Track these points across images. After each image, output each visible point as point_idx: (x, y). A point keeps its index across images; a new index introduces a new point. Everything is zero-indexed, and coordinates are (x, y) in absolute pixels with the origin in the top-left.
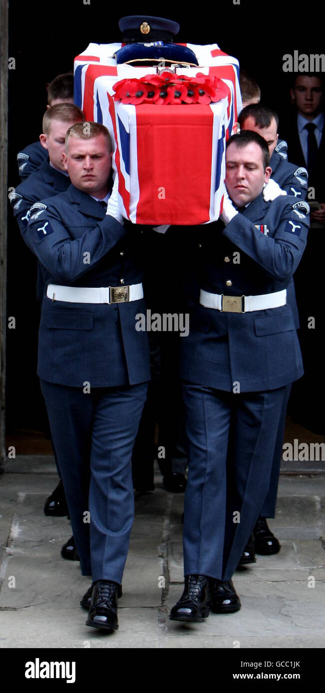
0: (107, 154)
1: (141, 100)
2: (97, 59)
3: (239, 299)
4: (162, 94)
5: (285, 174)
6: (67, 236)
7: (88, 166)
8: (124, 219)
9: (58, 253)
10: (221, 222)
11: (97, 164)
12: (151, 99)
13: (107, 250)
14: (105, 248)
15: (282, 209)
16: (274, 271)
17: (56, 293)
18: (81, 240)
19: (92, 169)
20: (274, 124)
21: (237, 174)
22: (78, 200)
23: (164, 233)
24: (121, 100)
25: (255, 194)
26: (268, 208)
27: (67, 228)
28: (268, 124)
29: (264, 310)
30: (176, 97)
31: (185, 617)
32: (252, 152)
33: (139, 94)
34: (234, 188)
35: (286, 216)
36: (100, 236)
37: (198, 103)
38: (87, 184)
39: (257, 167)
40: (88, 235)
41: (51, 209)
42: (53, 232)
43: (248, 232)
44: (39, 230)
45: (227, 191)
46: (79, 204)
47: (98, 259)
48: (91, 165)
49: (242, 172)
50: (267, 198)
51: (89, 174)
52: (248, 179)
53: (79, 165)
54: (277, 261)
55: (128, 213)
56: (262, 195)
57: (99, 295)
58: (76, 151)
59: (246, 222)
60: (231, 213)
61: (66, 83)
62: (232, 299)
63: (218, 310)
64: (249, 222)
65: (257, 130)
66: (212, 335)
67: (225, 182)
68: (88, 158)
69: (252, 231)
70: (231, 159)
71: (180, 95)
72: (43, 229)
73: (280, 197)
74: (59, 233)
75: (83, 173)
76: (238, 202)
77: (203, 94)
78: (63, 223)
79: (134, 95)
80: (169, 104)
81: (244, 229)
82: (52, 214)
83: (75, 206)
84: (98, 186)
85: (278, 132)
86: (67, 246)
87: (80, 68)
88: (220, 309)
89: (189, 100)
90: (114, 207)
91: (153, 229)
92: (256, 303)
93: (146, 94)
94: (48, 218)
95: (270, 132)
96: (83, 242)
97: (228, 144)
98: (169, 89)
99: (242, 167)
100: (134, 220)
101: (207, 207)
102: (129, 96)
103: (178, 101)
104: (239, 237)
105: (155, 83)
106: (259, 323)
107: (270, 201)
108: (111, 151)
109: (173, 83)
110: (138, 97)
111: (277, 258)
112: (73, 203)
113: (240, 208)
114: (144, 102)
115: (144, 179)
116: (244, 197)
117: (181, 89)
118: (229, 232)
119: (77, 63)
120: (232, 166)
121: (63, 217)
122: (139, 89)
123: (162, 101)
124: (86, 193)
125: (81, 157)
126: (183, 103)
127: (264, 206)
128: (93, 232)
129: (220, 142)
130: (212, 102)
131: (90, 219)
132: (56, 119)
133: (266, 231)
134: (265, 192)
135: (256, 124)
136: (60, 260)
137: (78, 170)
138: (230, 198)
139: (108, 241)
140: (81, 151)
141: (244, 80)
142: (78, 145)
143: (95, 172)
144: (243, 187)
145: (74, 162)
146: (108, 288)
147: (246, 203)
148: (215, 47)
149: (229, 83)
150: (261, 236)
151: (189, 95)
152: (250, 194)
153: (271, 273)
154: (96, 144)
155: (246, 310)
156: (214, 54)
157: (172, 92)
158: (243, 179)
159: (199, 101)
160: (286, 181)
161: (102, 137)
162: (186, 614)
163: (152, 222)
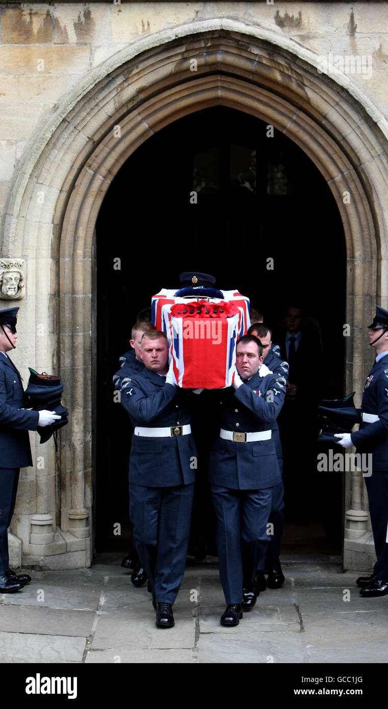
0: (166, 349)
1: (186, 315)
2: (166, 297)
3: (243, 434)
4: (199, 312)
5: (275, 365)
6: (143, 396)
7: (154, 355)
8: (175, 385)
9: (139, 405)
10: (232, 388)
11: (160, 354)
12: (192, 315)
13: (168, 403)
14: (167, 401)
15: (270, 382)
16: (264, 418)
17: (140, 432)
18: (152, 397)
19: (157, 357)
20: (269, 335)
21: (243, 359)
22: (150, 376)
23: (199, 394)
24: (174, 316)
25: (254, 372)
26: (261, 381)
27: (144, 392)
28: (265, 335)
29: (258, 442)
30: (206, 313)
31: (230, 623)
32: (252, 347)
33: (185, 311)
34: (241, 367)
35: (273, 386)
36: (163, 395)
37: (219, 317)
38: (154, 366)
39: (254, 356)
40: (156, 394)
41: (134, 381)
42: (135, 394)
43: (249, 394)
44: (127, 393)
45: (237, 370)
46: (150, 378)
47: (163, 407)
48: (156, 354)
49: (246, 358)
50: (261, 375)
51: (155, 360)
52: (249, 362)
53: (149, 355)
54: (266, 412)
55: (178, 381)
56: (258, 373)
57: (165, 432)
58: (147, 347)
59: (248, 389)
60: (239, 383)
61: (147, 313)
62: (239, 434)
63: (231, 441)
64: (249, 389)
65: (259, 337)
66: (227, 456)
67: (235, 364)
68: (154, 350)
69: (251, 393)
70: (239, 351)
71: (209, 312)
72: (130, 392)
73: (269, 375)
74: (139, 394)
75: (152, 359)
76: (243, 376)
77: (222, 312)
78: (141, 389)
79: (182, 312)
80: (202, 317)
81: (246, 393)
82: (134, 384)
83: (148, 379)
84: (161, 368)
85: (271, 340)
86: (144, 401)
87: (155, 301)
88: (232, 440)
89: (214, 315)
90: (170, 378)
91: (193, 392)
92: (254, 437)
93: (189, 311)
94: (133, 387)
95: (267, 340)
96: (154, 398)
97: (238, 343)
98: (202, 309)
99: (246, 356)
100: (181, 386)
101: (224, 378)
102: (179, 313)
103: (208, 316)
104: (243, 397)
105: (195, 305)
106: (255, 449)
107: (263, 377)
108: (168, 347)
109: (204, 305)
110: (184, 313)
111: (265, 409)
112: (147, 378)
113: (245, 380)
114: (188, 316)
115: (187, 361)
116: (247, 374)
117: (209, 309)
118: (238, 395)
119: (153, 299)
120: (240, 355)
121: (141, 385)
122: (185, 308)
123: (198, 316)
124: (154, 372)
125: (150, 350)
126: (211, 317)
127: (259, 380)
128: (158, 393)
129: (232, 340)
130: (228, 317)
131: (157, 386)
132: (140, 330)
133: (260, 394)
134: (260, 371)
135: (258, 335)
136: (140, 409)
137: (148, 358)
138: (239, 374)
139: (168, 397)
140: (150, 347)
141: (253, 311)
142: (149, 343)
143: (158, 359)
144: (246, 367)
145: (146, 353)
146: (170, 428)
147: (249, 377)
148: (236, 291)
149: (241, 309)
150: (256, 397)
151: (214, 313)
152: (250, 372)
153: (262, 418)
154: (159, 342)
155: (248, 441)
156: (235, 295)
157: (205, 310)
158: (246, 363)
159: (220, 316)
160: (275, 369)
161: (162, 338)
162: (229, 621)
163: (191, 387)
